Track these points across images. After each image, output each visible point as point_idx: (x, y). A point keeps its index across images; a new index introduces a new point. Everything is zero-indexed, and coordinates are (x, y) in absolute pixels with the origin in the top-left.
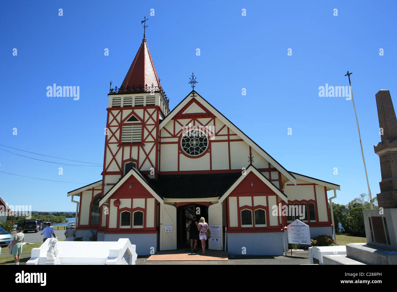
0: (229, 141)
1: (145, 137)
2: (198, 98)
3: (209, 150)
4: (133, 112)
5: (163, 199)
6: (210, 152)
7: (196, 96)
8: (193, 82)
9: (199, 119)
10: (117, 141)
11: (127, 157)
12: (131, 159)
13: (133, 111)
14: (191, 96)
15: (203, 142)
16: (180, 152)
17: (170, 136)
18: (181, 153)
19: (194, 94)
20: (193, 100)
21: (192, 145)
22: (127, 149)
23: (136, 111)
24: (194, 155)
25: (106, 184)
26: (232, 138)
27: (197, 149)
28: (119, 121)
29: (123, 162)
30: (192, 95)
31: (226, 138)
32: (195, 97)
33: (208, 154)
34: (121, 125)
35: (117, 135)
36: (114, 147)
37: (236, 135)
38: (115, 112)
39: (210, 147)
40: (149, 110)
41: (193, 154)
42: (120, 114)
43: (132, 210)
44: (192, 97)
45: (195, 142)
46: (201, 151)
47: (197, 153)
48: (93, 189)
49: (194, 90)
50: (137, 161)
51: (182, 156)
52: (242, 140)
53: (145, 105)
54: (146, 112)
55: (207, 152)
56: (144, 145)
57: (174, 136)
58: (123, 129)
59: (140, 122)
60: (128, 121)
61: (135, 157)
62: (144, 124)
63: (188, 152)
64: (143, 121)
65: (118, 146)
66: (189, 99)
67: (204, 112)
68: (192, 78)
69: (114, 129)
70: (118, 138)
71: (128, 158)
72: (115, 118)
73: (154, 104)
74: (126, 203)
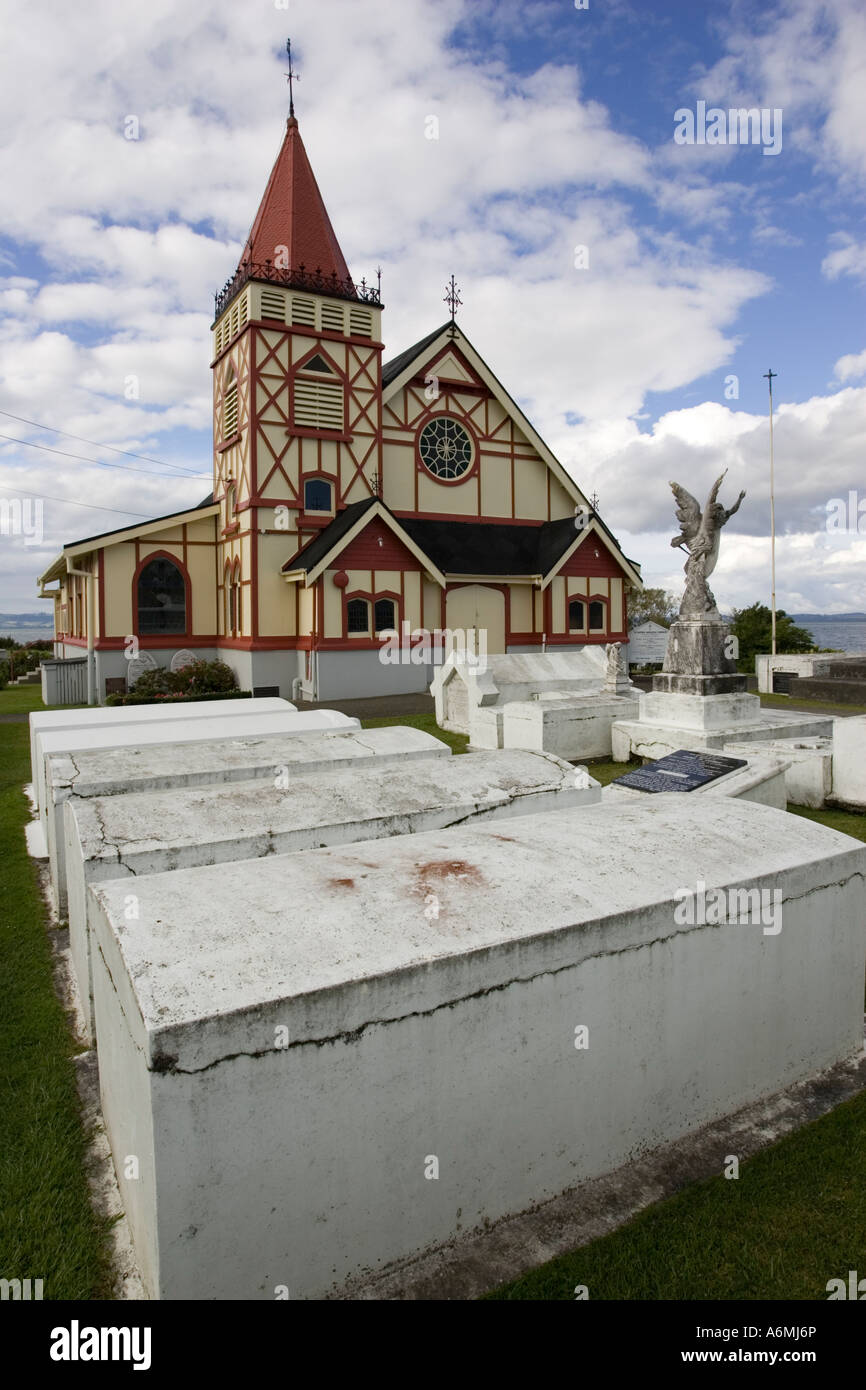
0: (512, 456)
1: (351, 422)
2: (460, 343)
3: (476, 472)
4: (318, 348)
5: (444, 575)
6: (478, 476)
7: (458, 338)
8: (453, 301)
9: (458, 397)
10: (282, 420)
11: (310, 466)
12: (319, 473)
13: (319, 343)
14: (448, 336)
15: (463, 451)
16: (419, 467)
17: (397, 425)
18: (420, 471)
19: (453, 331)
20: (452, 347)
21: (442, 454)
22: (310, 448)
23: (326, 345)
24: (445, 477)
25: (263, 531)
26: (518, 450)
27: (452, 464)
28: (286, 367)
29: (302, 476)
30: (448, 332)
31: (507, 449)
32: (456, 341)
33: (473, 481)
34: (290, 377)
35: (283, 401)
36: (277, 437)
37: (529, 445)
38: (273, 339)
39: (477, 465)
40: (358, 350)
41: (442, 474)
42: (286, 344)
43: (372, 596)
44: (450, 339)
45: (446, 448)
46: (460, 472)
47: (451, 475)
48: (137, 541)
49: (455, 321)
50: (337, 480)
51: (422, 477)
52: (538, 459)
53: (347, 334)
54: (351, 355)
55: (471, 475)
56: (352, 441)
57: (405, 428)
58: (296, 388)
59: (334, 376)
60: (304, 368)
61: (330, 468)
62: (347, 385)
63: (433, 469)
64: (345, 376)
65: (287, 434)
66: (443, 341)
67: (471, 381)
68: (450, 289)
69: (273, 386)
70: (286, 412)
71: (315, 468)
72: (272, 354)
73: (369, 337)
74: (359, 580)
